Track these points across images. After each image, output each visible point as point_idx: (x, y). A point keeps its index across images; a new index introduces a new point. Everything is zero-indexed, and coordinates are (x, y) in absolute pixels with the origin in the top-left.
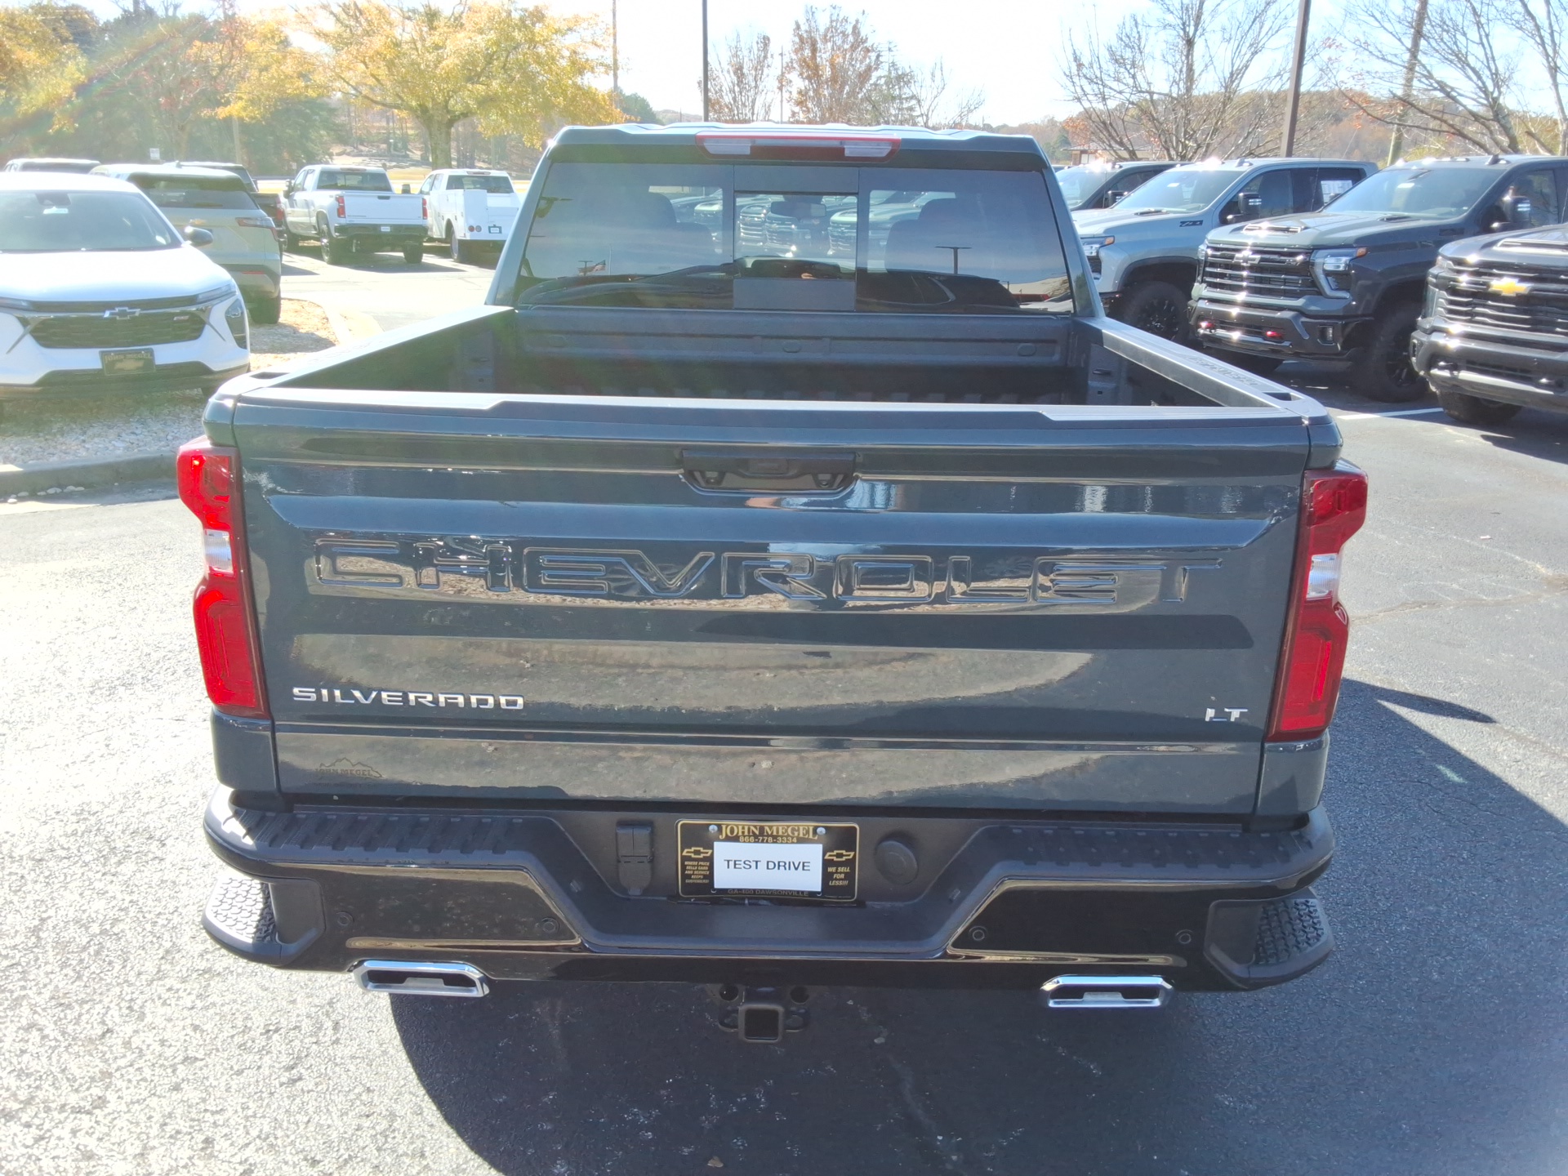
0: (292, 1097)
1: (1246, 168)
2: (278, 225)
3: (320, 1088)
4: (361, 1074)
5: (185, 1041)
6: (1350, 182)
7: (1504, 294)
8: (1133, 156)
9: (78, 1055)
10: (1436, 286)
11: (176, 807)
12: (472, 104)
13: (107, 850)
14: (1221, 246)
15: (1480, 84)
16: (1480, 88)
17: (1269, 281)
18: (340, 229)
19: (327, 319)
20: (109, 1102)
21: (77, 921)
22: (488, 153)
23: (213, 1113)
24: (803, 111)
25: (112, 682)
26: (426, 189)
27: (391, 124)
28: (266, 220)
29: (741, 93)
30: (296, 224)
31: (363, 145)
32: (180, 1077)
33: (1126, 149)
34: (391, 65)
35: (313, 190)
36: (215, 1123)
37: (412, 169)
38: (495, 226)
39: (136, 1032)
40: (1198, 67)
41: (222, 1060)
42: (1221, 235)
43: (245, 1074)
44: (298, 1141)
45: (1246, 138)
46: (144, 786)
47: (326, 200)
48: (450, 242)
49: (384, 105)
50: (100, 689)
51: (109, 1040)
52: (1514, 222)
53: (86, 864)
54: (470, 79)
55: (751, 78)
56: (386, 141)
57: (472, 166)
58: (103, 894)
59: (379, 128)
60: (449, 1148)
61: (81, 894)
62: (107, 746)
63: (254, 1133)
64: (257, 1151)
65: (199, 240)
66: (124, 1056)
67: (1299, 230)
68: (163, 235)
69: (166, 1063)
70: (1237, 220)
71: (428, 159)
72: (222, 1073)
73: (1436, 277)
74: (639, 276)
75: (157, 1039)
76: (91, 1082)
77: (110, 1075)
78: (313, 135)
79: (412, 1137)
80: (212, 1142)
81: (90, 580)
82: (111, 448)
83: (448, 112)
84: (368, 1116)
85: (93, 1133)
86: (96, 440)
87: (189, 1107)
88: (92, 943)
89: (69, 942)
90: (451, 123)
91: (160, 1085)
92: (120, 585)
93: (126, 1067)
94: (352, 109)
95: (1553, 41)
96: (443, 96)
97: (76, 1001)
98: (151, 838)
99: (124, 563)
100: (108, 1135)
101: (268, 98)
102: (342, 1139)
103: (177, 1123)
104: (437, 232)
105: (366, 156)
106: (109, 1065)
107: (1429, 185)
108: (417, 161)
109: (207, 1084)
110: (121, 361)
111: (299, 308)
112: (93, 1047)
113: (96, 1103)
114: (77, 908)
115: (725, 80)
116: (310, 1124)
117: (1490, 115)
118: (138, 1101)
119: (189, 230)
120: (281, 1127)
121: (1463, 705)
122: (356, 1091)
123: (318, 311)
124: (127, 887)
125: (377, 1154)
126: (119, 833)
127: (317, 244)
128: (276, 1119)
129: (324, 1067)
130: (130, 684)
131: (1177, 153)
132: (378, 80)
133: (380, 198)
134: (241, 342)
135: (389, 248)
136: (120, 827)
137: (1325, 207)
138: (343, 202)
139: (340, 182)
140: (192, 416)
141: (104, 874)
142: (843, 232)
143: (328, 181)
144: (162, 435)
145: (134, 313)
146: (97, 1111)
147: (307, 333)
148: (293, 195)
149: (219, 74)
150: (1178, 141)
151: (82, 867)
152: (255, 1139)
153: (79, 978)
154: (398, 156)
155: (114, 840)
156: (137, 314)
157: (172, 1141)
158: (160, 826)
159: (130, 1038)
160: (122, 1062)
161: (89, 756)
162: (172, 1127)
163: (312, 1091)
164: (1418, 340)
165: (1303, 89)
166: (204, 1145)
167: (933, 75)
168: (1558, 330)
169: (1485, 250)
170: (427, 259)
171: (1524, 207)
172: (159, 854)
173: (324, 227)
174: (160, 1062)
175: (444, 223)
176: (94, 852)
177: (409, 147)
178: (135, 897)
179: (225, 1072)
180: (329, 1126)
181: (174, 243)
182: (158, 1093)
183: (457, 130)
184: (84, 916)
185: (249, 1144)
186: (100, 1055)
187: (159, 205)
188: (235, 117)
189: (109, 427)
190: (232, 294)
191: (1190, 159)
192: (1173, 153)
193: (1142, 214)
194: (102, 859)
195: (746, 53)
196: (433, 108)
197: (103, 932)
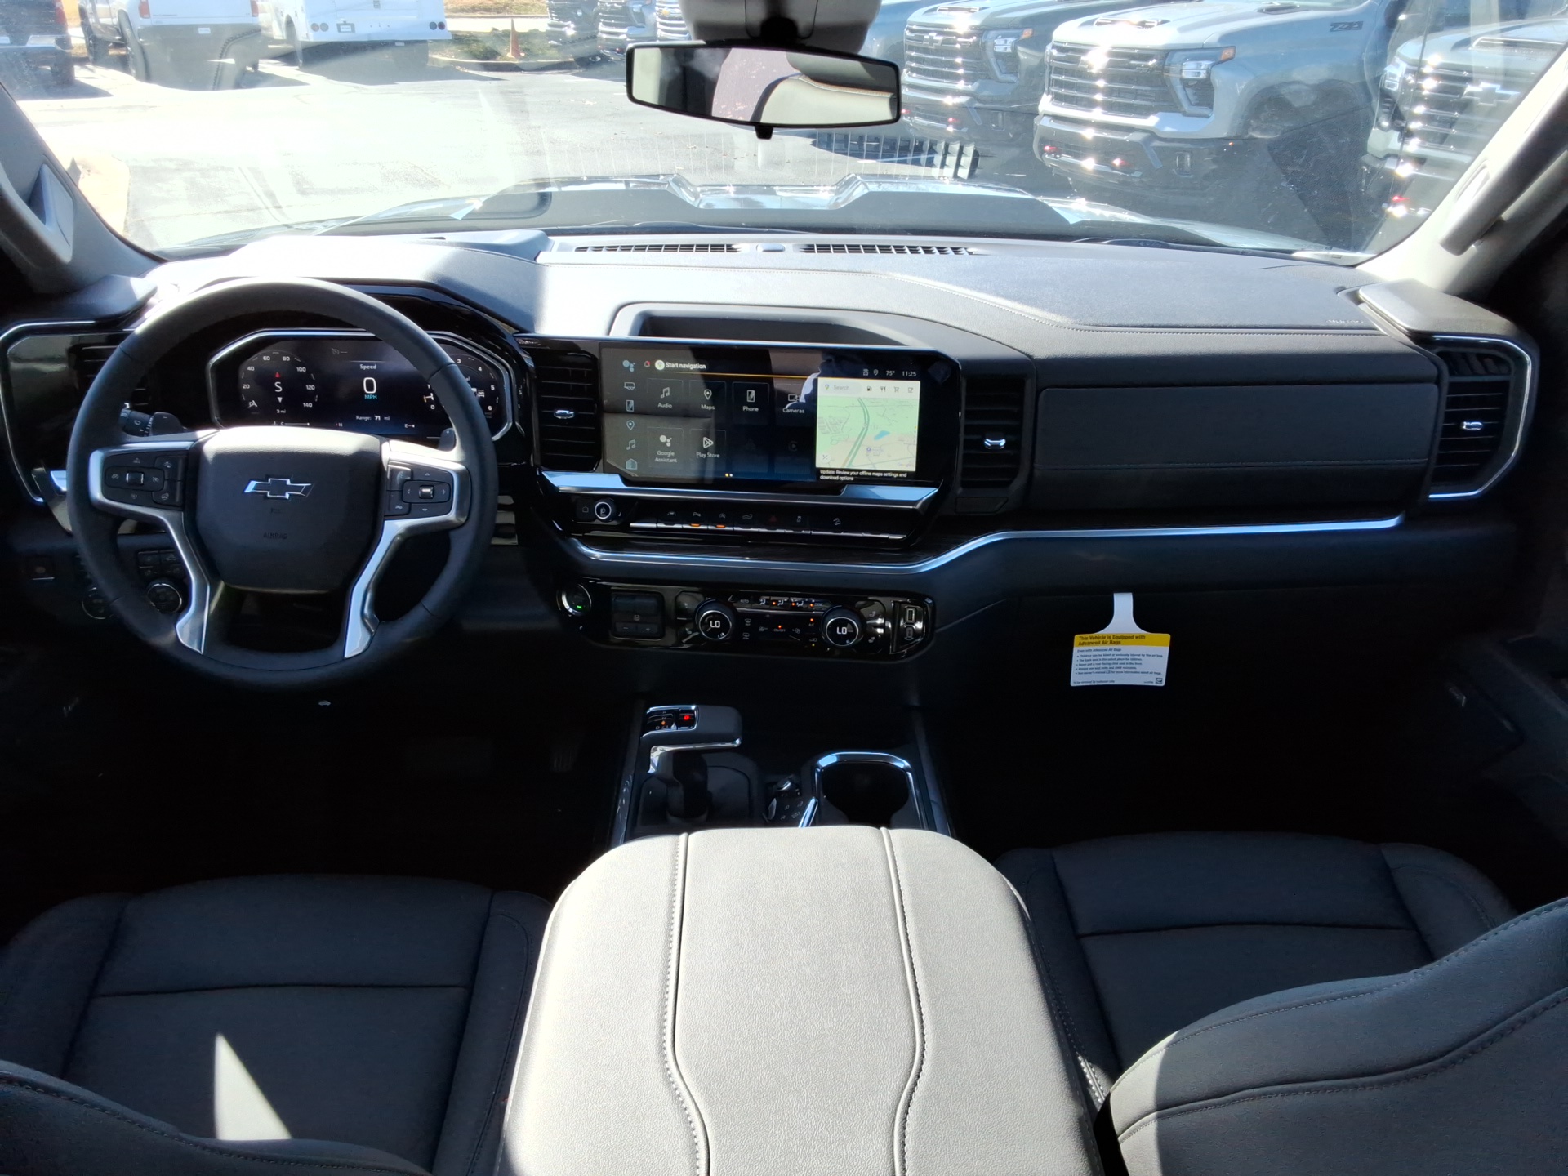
18: (146, 33)
104: (276, 31)
175: (284, 19)
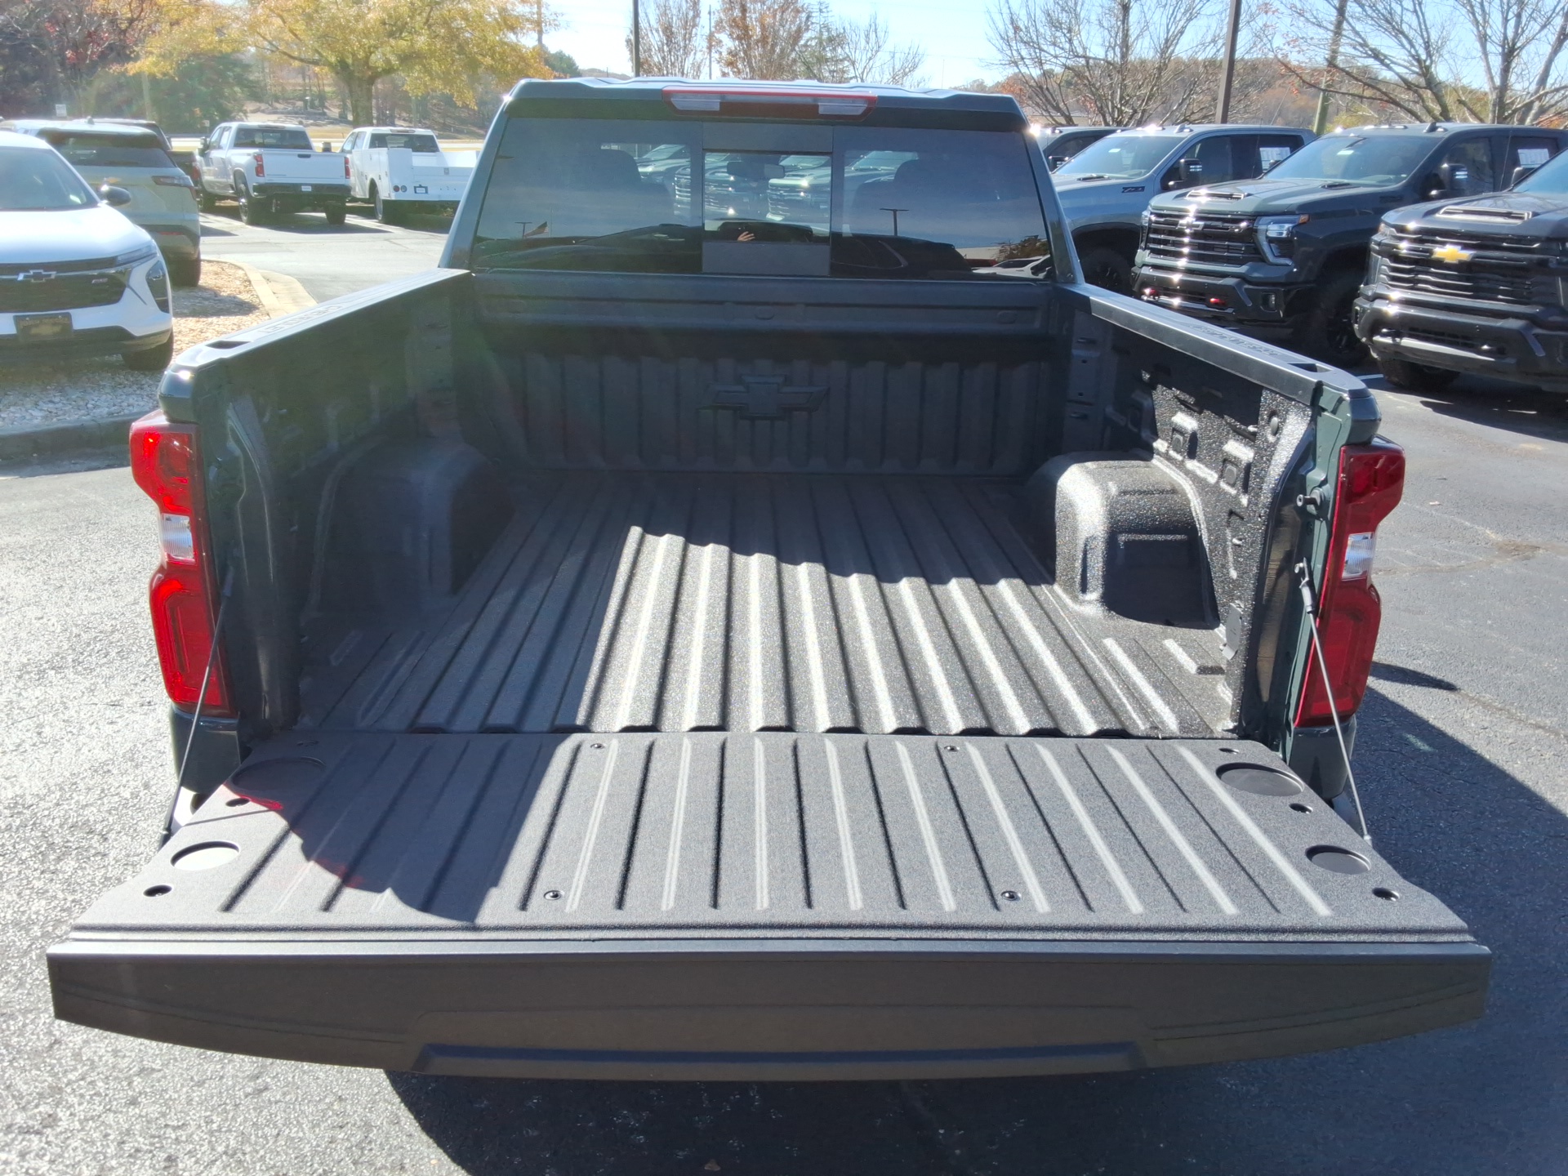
0: (259, 1110)
1: (1186, 134)
2: (196, 184)
3: (288, 1098)
4: (332, 1081)
5: (140, 1050)
6: (1288, 149)
7: (1447, 261)
8: (1070, 121)
9: (23, 1070)
10: (1379, 253)
11: (116, 798)
12: (395, 61)
13: (45, 846)
14: (1165, 212)
15: (1413, 51)
16: (1413, 56)
17: (1211, 247)
18: (259, 188)
19: (250, 281)
20: (60, 1120)
21: (16, 924)
22: (409, 111)
23: (175, 1128)
24: (734, 72)
25: (41, 665)
26: (348, 147)
27: (307, 81)
28: (183, 179)
29: (670, 51)
30: (210, 183)
31: (278, 102)
32: (137, 1090)
33: (1063, 114)
34: (309, 18)
35: (230, 148)
36: (177, 1139)
37: (330, 127)
38: (420, 186)
39: (86, 1042)
40: (1134, 31)
41: (180, 1071)
42: (1164, 201)
43: (206, 1085)
44: (268, 1155)
45: (1180, 105)
46: (81, 776)
47: (242, 158)
48: (374, 203)
49: (302, 60)
50: (29, 673)
51: (58, 1052)
52: (1452, 190)
53: (23, 862)
54: (391, 34)
55: (680, 38)
56: (302, 99)
57: (393, 124)
58: (43, 893)
59: (294, 85)
60: (430, 1159)
61: (19, 894)
62: (39, 734)
63: (220, 1149)
64: (224, 1168)
65: (115, 199)
66: (75, 1069)
67: (1242, 197)
68: (78, 195)
69: (120, 1075)
70: (1178, 187)
71: (346, 118)
72: (182, 1086)
73: (1379, 244)
74: (582, 238)
75: (109, 1049)
76: (39, 1099)
77: (60, 1089)
78: (227, 91)
79: (390, 1149)
80: (175, 1160)
81: (12, 558)
82: (28, 417)
83: (369, 68)
84: (341, 1127)
85: (44, 1155)
86: (12, 409)
87: (148, 1122)
88: (34, 946)
89: (8, 946)
90: (372, 80)
91: (115, 1099)
92: (44, 562)
93: (77, 1081)
94: (266, 64)
95: (1483, 10)
96: (364, 51)
97: (19, 1010)
98: (91, 832)
99: (47, 538)
100: (61, 1156)
101: (180, 53)
102: (315, 1153)
103: (136, 1141)
104: (360, 191)
105: (282, 113)
106: (59, 1079)
107: (1367, 154)
108: (335, 119)
109: (167, 1097)
110: (36, 326)
111: (219, 270)
112: (41, 1060)
113: (45, 1122)
114: (16, 909)
115: (654, 39)
116: (279, 1138)
117: (1422, 81)
118: (92, 1118)
119: (105, 188)
120: (248, 1141)
121: (1426, 672)
122: (327, 1100)
123: (241, 273)
124: (69, 885)
125: (353, 1169)
126: (57, 828)
127: (235, 203)
128: (243, 1133)
129: (291, 1076)
130: (60, 668)
131: (1113, 118)
132: (295, 35)
133: (301, 156)
134: (163, 306)
135: (309, 208)
136: (57, 821)
137: (1266, 174)
138: (261, 160)
139: (258, 140)
140: (113, 384)
141: (42, 872)
142: (781, 195)
143: (245, 138)
144: (81, 403)
145: (50, 275)
146: (48, 1131)
147: (229, 296)
148: (209, 153)
149: (127, 28)
150: (1114, 107)
151: (18, 864)
152: (221, 1156)
153: (21, 984)
154: (315, 114)
155: (52, 835)
156: (53, 277)
157: (132, 1160)
158: (101, 819)
159: (80, 1049)
160: (72, 1076)
161: (20, 745)
162: (131, 1145)
163: (280, 1101)
164: (1360, 307)
165: (1238, 55)
166: (167, 1164)
167: (867, 36)
168: (1500, 297)
169: (1428, 218)
170: (351, 219)
171: (1461, 175)
172: (101, 849)
173: (242, 186)
174: (114, 1074)
175: (368, 182)
176: (31, 848)
177: (326, 104)
178: (78, 896)
179: (185, 1084)
180: (301, 1139)
181: (90, 203)
182: (113, 1108)
183: (377, 88)
184: (24, 918)
185: (216, 1160)
186: (49, 1068)
187: (73, 163)
188: (147, 73)
189: (25, 395)
190: (153, 255)
191: (1126, 125)
192: (1109, 119)
193: (1085, 179)
194: (40, 856)
195: (675, 12)
196: (353, 64)
197: (45, 935)
